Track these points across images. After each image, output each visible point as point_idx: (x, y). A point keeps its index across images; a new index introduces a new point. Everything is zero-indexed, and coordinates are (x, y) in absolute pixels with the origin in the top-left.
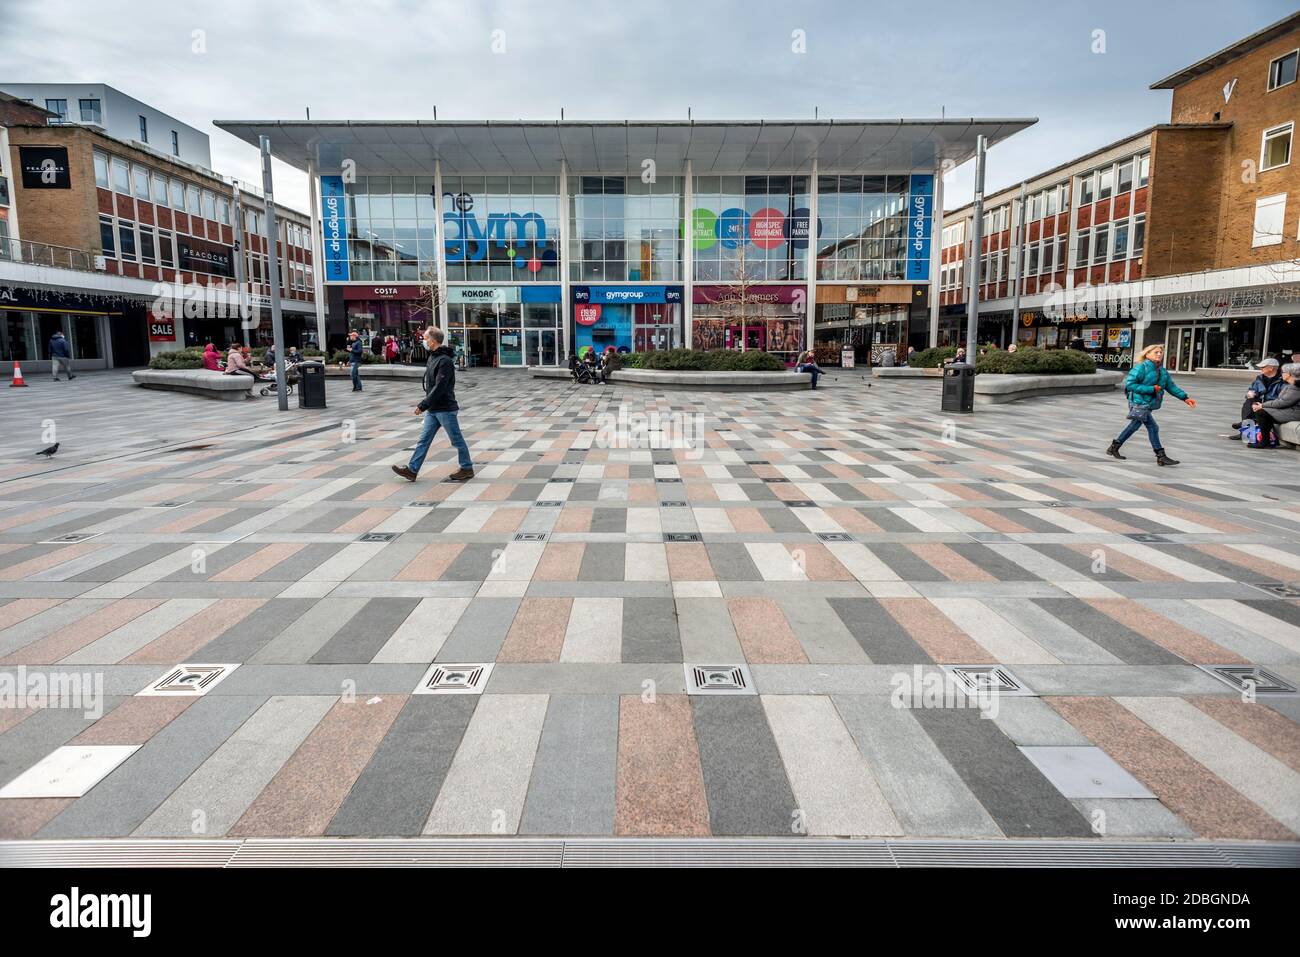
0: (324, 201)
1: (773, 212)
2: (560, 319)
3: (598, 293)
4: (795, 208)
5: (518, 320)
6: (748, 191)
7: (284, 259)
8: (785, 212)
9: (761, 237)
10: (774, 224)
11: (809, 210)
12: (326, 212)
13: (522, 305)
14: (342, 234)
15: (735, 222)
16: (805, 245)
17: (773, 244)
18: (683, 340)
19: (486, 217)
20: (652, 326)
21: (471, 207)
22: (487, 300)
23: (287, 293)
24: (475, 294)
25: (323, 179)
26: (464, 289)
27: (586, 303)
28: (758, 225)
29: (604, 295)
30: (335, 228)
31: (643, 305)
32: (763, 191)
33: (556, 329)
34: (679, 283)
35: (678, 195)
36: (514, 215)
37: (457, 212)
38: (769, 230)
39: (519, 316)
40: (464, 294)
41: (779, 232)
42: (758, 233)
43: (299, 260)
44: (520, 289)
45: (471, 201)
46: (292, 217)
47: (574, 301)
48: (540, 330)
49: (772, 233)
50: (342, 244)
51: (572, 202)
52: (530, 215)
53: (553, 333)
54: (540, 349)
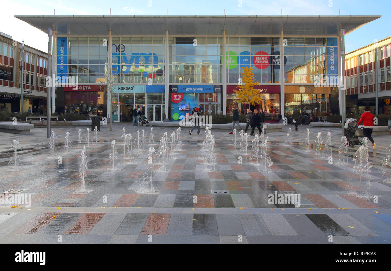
0: (58, 48)
1: (264, 53)
2: (164, 99)
3: (182, 88)
4: (274, 51)
5: (144, 100)
6: (252, 43)
7: (35, 73)
8: (270, 53)
9: (258, 64)
10: (264, 58)
11: (280, 52)
12: (59, 52)
13: (146, 94)
14: (65, 62)
15: (246, 57)
16: (279, 67)
17: (264, 67)
18: (222, 110)
19: (131, 55)
20: (207, 103)
21: (124, 50)
22: (131, 91)
23: (35, 88)
24: (124, 88)
25: (58, 38)
26: (119, 86)
27: (177, 93)
28: (257, 58)
29: (185, 89)
30: (62, 60)
31: (203, 93)
32: (259, 43)
33: (162, 105)
34: (220, 84)
35: (219, 45)
36: (144, 54)
37: (118, 52)
38: (262, 60)
39: (145, 99)
40: (119, 88)
41: (267, 62)
42: (256, 62)
43: (42, 73)
44: (145, 86)
45: (124, 48)
46: (40, 54)
47: (170, 91)
48: (155, 105)
49: (264, 62)
50: (65, 66)
51: (170, 48)
52: (151, 54)
53: (160, 107)
54: (154, 114)
